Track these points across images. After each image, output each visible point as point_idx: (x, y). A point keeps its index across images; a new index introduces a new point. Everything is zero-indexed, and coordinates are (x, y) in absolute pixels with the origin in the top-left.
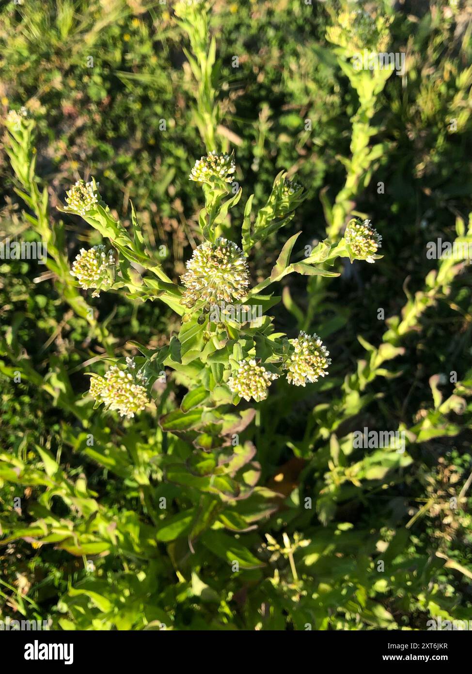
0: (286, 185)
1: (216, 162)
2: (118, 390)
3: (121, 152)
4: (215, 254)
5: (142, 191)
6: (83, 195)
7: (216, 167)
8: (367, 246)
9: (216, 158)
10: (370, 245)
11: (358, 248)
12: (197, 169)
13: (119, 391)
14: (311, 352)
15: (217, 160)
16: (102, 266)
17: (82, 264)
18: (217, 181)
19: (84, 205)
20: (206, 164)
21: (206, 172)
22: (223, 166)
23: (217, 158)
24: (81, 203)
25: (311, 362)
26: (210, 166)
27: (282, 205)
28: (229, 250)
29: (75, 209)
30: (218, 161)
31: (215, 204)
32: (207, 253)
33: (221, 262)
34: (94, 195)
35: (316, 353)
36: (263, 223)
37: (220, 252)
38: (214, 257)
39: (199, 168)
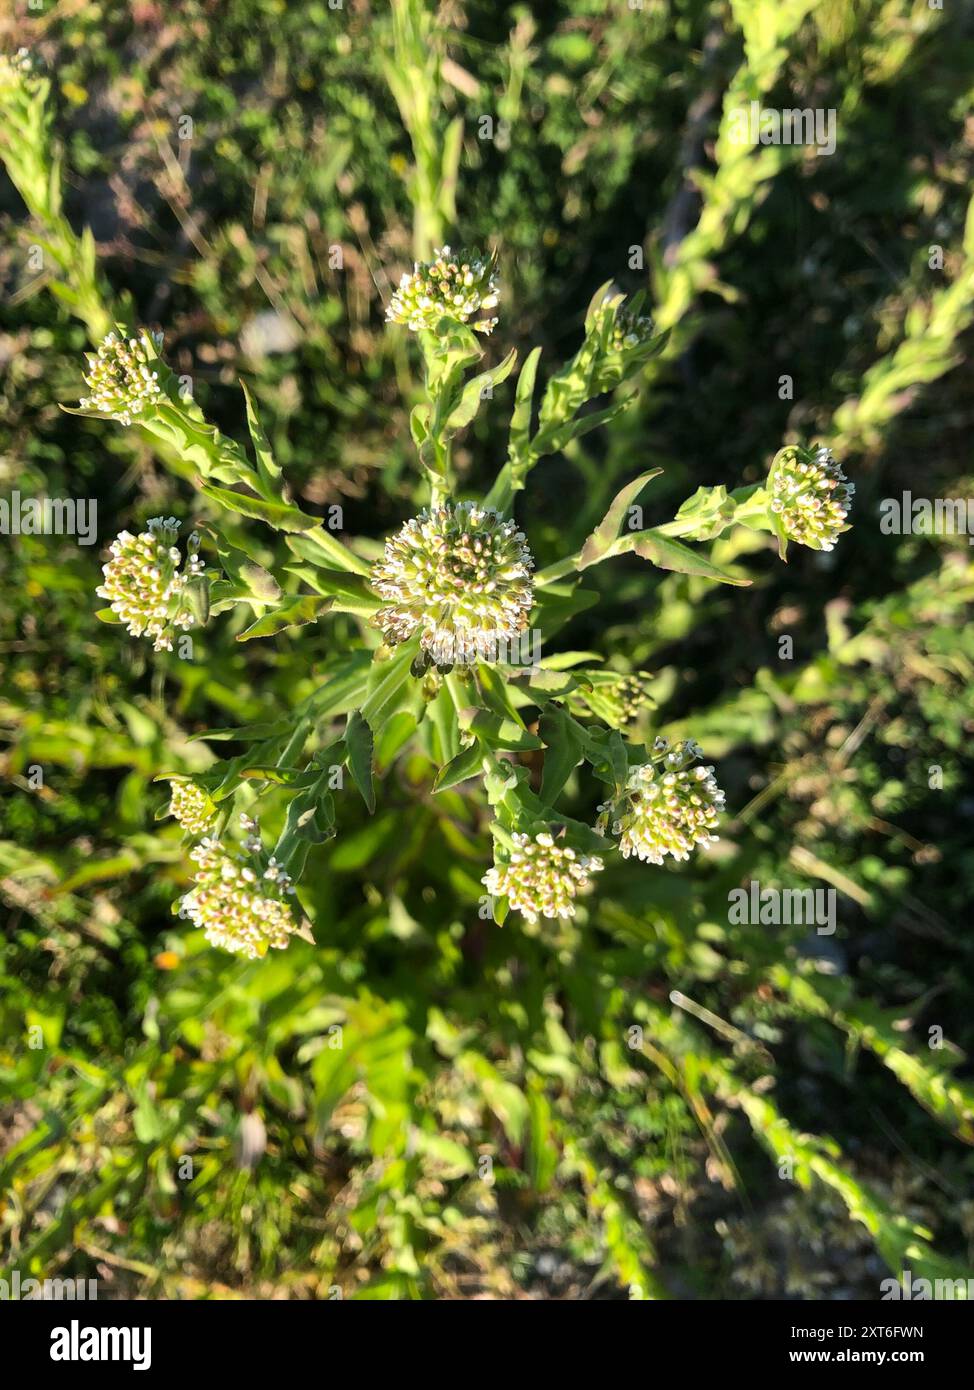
0: (618, 324)
1: (451, 281)
2: (222, 906)
3: (248, 104)
4: (455, 553)
5: (290, 184)
6: (125, 373)
7: (453, 294)
8: (820, 518)
9: (451, 271)
10: (828, 512)
11: (800, 521)
12: (406, 296)
13: (225, 910)
14: (683, 797)
15: (454, 274)
16: (172, 583)
17: (124, 572)
18: (456, 330)
19: (127, 398)
20: (428, 286)
21: (428, 308)
22: (470, 291)
23: (456, 270)
24: (120, 394)
25: (683, 821)
26: (437, 294)
27: (605, 370)
28: (489, 542)
29: (105, 407)
30: (458, 278)
31: (448, 381)
32: (435, 550)
33: (469, 575)
34: (151, 375)
35: (695, 800)
36: (561, 413)
37: (468, 551)
38: (453, 561)
39: (410, 294)
